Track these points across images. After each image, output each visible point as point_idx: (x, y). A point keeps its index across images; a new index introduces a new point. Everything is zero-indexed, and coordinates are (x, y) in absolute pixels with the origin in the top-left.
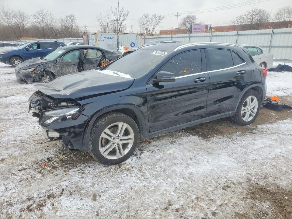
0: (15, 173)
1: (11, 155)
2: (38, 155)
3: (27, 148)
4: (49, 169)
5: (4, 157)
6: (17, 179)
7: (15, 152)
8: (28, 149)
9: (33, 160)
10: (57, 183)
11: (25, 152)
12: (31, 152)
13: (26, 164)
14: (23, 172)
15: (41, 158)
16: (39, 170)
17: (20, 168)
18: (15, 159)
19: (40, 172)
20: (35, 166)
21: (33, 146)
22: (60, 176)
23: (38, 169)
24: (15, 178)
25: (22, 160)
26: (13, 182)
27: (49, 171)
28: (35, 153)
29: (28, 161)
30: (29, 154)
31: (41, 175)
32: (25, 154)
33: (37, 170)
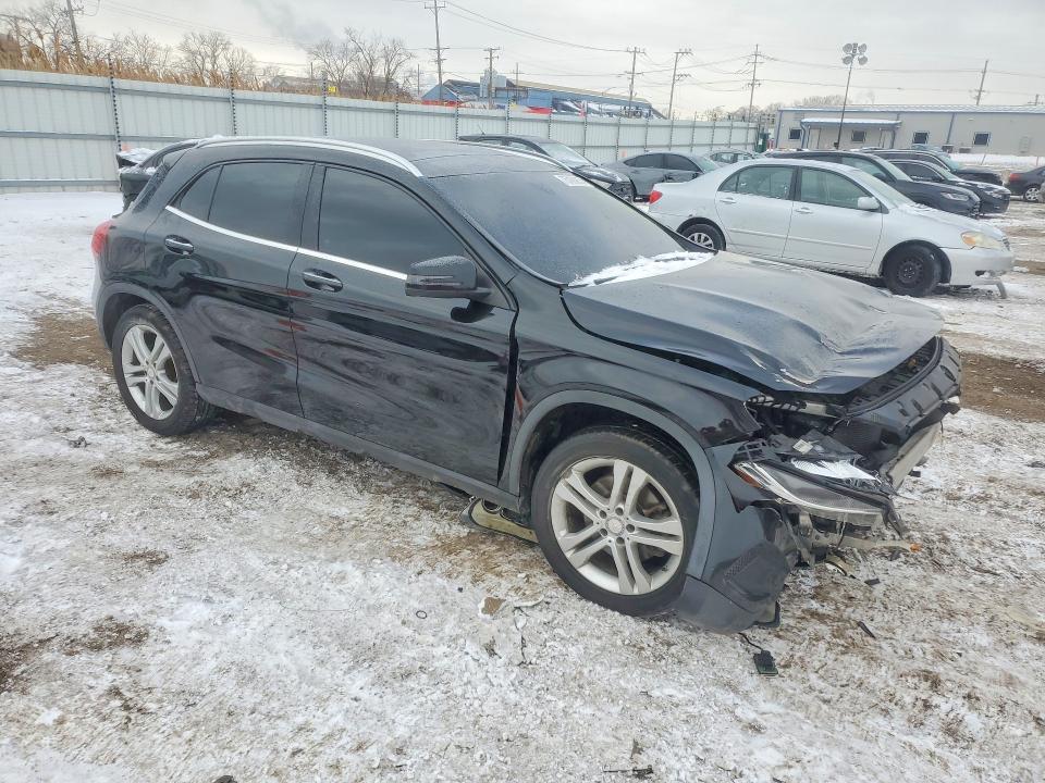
0: (1009, 575)
1: (1001, 641)
2: (912, 584)
3: (924, 641)
4: (917, 535)
5: (1031, 646)
6: (1010, 559)
7: (982, 650)
8: (925, 634)
9: (940, 580)
10: (925, 505)
11: (946, 625)
12: (926, 610)
13: (967, 577)
14: (988, 565)
15: (910, 571)
16: (942, 546)
17: (990, 579)
18: (993, 618)
19: (946, 540)
20: (946, 560)
21: (899, 631)
22: (906, 510)
23: (943, 551)
24: (1014, 560)
25: (974, 597)
26: (1024, 558)
27: (920, 530)
28: (917, 599)
29: (955, 582)
30: (935, 606)
31: (947, 534)
32: (951, 615)
33: (949, 550)
